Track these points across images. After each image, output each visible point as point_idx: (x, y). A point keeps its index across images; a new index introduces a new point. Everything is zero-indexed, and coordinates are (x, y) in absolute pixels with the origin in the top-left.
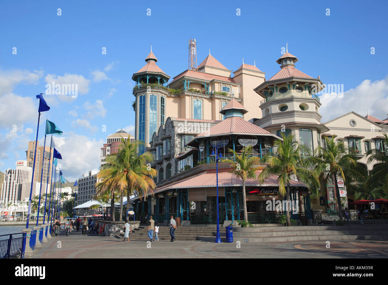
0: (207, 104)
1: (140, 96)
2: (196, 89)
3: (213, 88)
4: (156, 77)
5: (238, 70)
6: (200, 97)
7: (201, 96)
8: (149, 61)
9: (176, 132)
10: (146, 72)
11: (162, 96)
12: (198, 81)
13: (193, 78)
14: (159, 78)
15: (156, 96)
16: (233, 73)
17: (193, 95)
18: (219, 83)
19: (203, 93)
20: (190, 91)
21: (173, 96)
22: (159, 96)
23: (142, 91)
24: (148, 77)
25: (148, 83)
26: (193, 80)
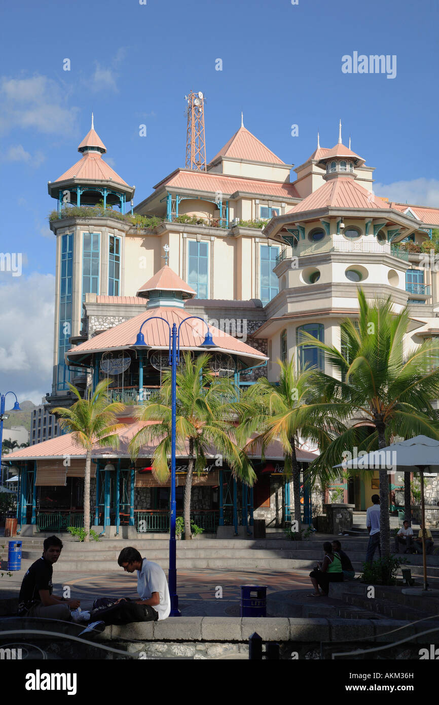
0: (221, 251)
1: (63, 234)
2: (195, 216)
3: (238, 213)
4: (97, 190)
5: (303, 166)
6: (205, 235)
7: (206, 231)
8: (85, 152)
9: (92, 328)
10: (73, 179)
11: (112, 235)
12: (202, 197)
13: (186, 189)
14: (105, 194)
15: (97, 236)
16: (294, 171)
17: (188, 229)
18: (251, 199)
19: (211, 226)
20: (181, 221)
21: (142, 232)
22: (104, 235)
23: (67, 225)
24: (79, 191)
25: (81, 204)
26: (188, 195)
